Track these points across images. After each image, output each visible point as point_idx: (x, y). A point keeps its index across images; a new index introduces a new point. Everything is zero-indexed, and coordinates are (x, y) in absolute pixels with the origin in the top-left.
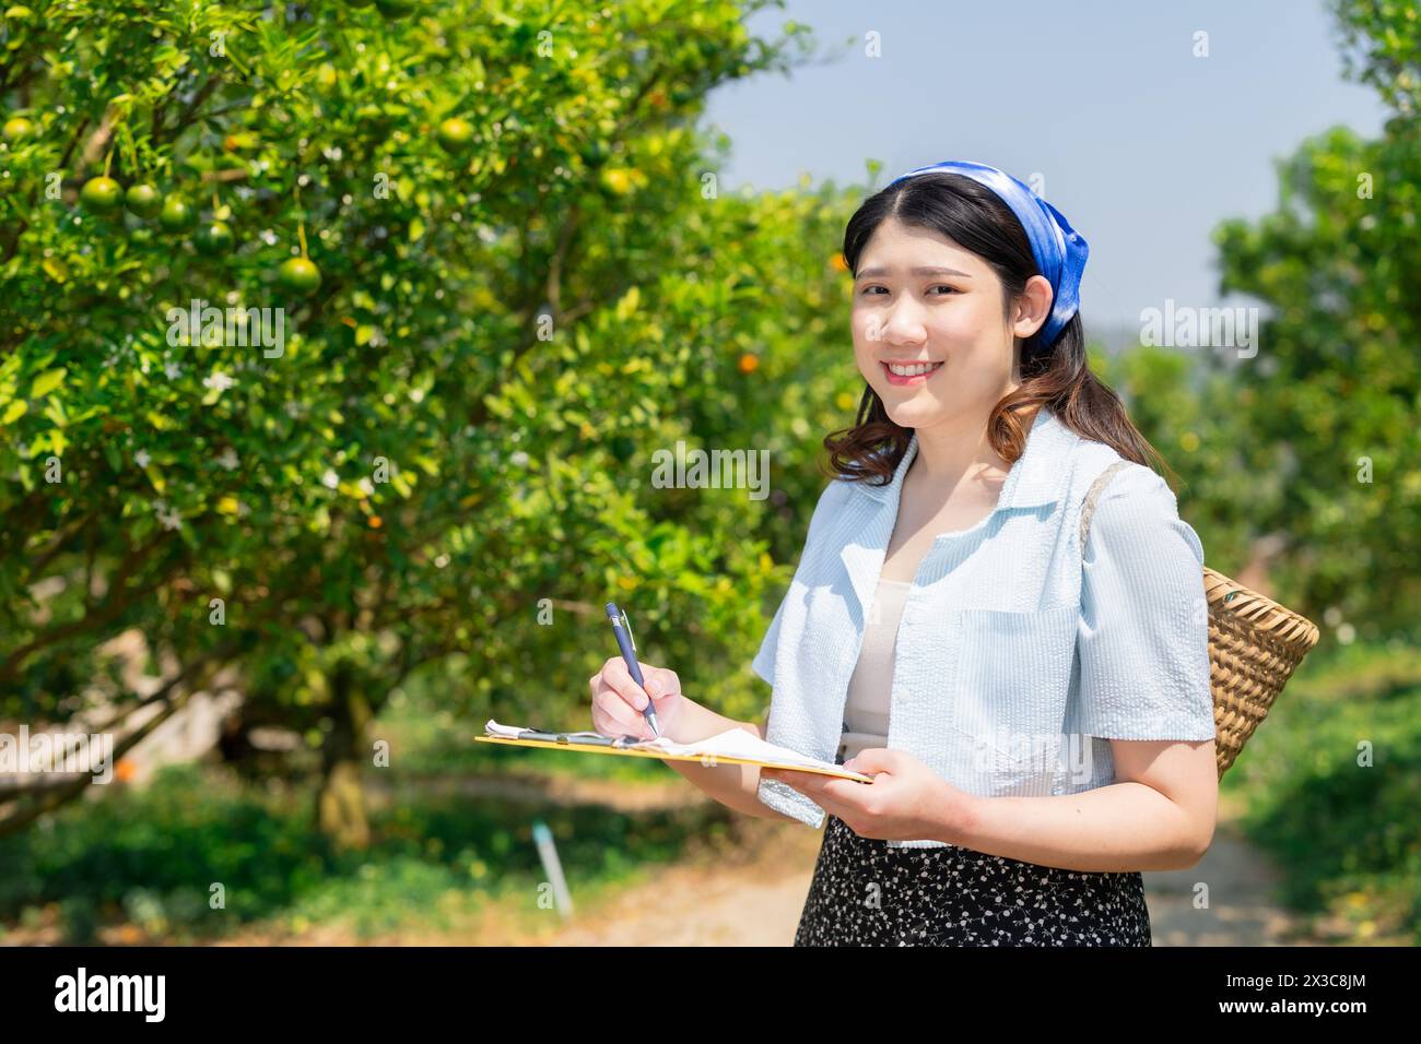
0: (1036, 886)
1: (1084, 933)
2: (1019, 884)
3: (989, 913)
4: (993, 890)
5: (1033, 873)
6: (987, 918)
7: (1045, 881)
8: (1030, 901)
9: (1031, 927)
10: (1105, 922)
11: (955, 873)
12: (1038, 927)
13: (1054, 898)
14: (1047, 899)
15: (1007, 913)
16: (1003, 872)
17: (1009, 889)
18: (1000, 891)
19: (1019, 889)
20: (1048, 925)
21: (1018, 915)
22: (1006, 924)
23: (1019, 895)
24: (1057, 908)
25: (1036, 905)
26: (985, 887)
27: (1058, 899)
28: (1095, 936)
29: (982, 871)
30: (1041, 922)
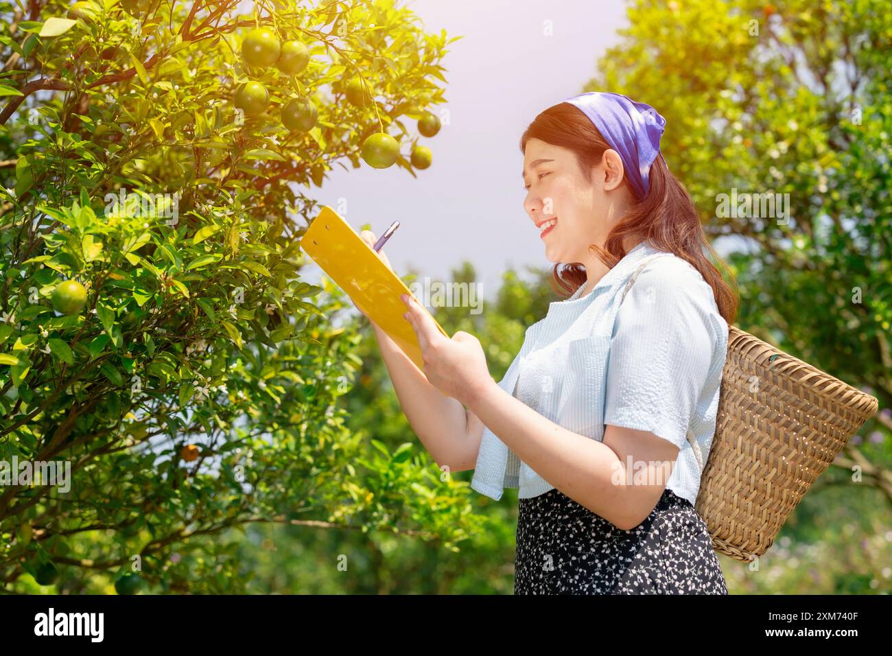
0: (603, 538)
1: (636, 569)
2: (592, 537)
3: (574, 558)
4: (577, 543)
5: (600, 530)
6: (573, 562)
7: (609, 535)
8: (600, 548)
9: (599, 565)
10: (653, 563)
11: (556, 534)
12: (603, 565)
13: (615, 546)
14: (611, 547)
15: (584, 557)
16: (582, 530)
17: (586, 541)
18: (581, 543)
19: (592, 541)
20: (610, 564)
21: (591, 558)
22: (583, 564)
23: (592, 545)
24: (617, 552)
25: (603, 551)
26: (572, 541)
27: (619, 547)
28: (644, 571)
29: (570, 531)
30: (606, 562)
